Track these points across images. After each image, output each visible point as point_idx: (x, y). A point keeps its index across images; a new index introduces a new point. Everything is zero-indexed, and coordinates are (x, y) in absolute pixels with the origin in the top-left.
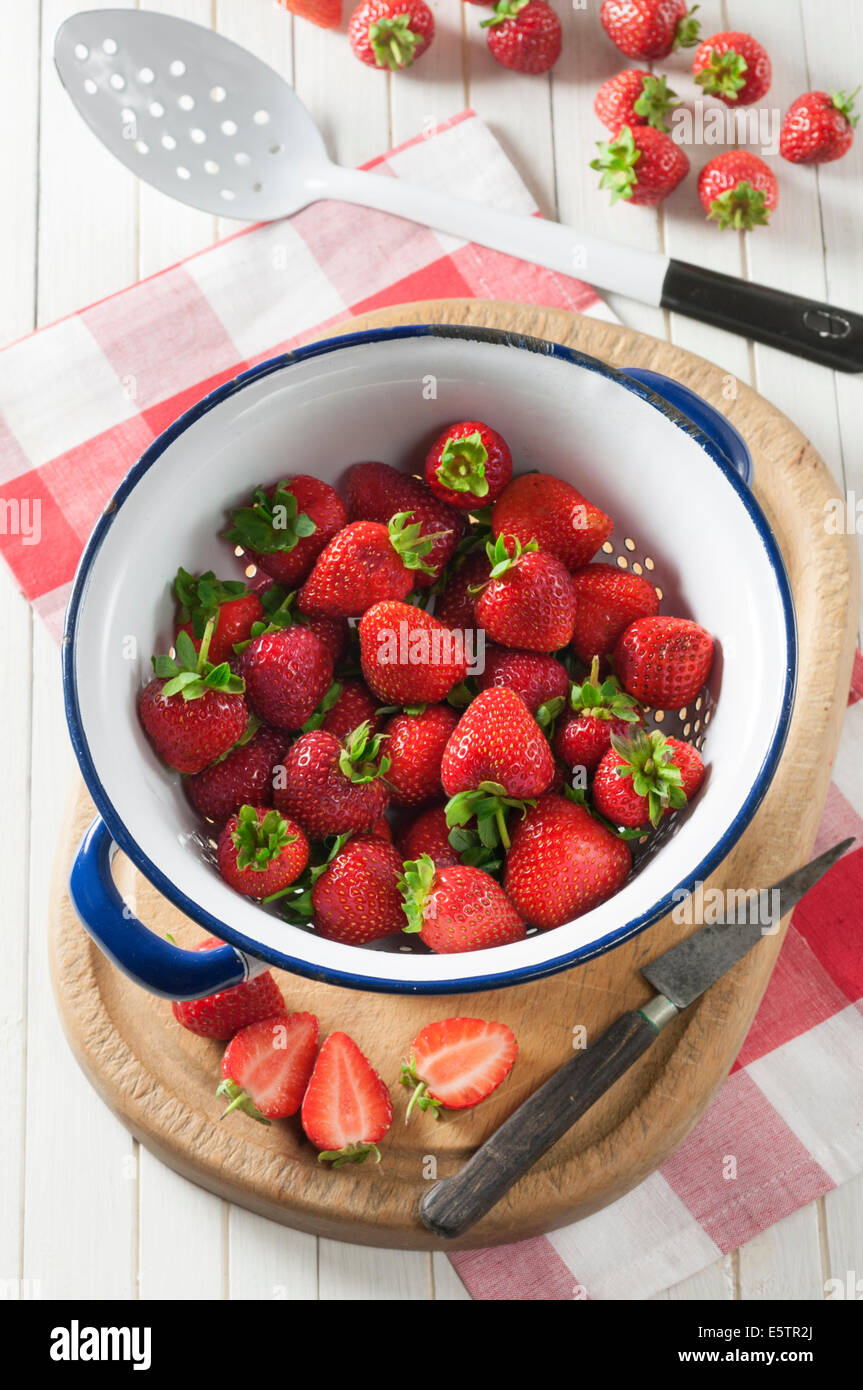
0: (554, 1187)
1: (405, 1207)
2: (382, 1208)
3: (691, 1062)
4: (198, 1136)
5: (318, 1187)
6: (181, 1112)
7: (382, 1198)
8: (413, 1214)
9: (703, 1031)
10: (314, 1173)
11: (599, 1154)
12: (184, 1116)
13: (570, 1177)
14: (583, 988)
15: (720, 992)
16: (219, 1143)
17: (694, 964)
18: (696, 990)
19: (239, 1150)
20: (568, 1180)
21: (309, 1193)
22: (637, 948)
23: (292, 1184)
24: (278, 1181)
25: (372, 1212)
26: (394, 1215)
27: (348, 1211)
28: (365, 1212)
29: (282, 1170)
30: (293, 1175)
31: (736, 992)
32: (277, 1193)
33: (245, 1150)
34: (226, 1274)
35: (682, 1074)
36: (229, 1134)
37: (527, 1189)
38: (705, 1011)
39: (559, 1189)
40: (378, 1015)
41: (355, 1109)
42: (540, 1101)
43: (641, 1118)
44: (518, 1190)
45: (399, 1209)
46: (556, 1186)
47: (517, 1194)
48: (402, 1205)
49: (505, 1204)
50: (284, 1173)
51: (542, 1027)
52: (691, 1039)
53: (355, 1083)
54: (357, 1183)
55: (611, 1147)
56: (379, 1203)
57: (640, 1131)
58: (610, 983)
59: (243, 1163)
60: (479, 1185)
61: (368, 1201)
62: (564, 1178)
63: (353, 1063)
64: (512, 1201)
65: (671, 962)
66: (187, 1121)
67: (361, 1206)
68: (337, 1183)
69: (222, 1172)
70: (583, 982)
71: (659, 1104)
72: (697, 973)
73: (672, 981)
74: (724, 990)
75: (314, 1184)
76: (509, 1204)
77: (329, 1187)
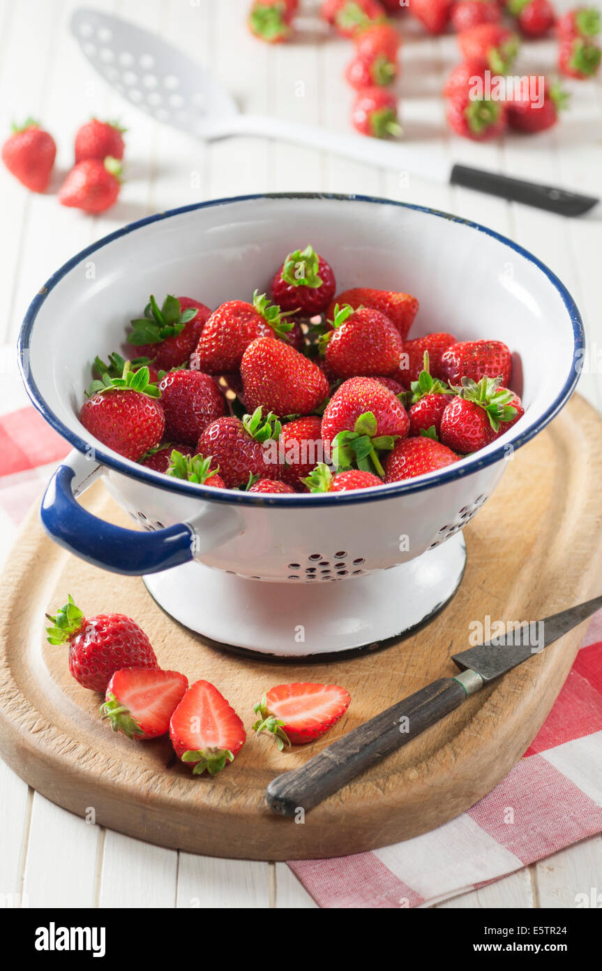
0: (378, 790)
1: (253, 801)
2: (234, 802)
3: (494, 715)
4: (84, 756)
5: (180, 788)
6: (70, 742)
7: (233, 796)
8: (259, 805)
9: (503, 697)
10: (177, 780)
11: (417, 770)
12: (72, 744)
13: (393, 784)
14: (405, 676)
15: (517, 675)
16: (100, 761)
17: (495, 655)
18: (497, 670)
19: (116, 766)
20: (391, 786)
21: (172, 792)
22: (449, 653)
23: (159, 786)
24: (147, 784)
25: (225, 805)
26: (244, 806)
27: (204, 804)
28: (219, 805)
29: (151, 778)
30: (160, 781)
31: (530, 675)
32: (145, 793)
33: (121, 766)
34: (99, 876)
35: (486, 721)
36: (108, 757)
37: (356, 791)
38: (505, 685)
39: (383, 792)
40: (237, 690)
41: (214, 728)
42: (368, 725)
43: (452, 749)
44: (348, 790)
45: (248, 803)
46: (381, 789)
47: (348, 794)
48: (251, 799)
49: (338, 800)
50: (154, 779)
51: (370, 698)
52: (494, 702)
53: (215, 713)
54: (214, 787)
55: (427, 765)
56: (231, 799)
57: (452, 757)
58: (427, 673)
59: (119, 774)
60: (316, 772)
61: (222, 797)
62: (387, 784)
63: (214, 701)
64: (343, 798)
65: (477, 653)
66: (75, 748)
67: (216, 800)
68: (196, 787)
69: (100, 779)
70: (405, 672)
71: (467, 739)
72: (498, 660)
73: (478, 664)
74: (520, 673)
75: (177, 787)
76: (341, 801)
77: (190, 789)
